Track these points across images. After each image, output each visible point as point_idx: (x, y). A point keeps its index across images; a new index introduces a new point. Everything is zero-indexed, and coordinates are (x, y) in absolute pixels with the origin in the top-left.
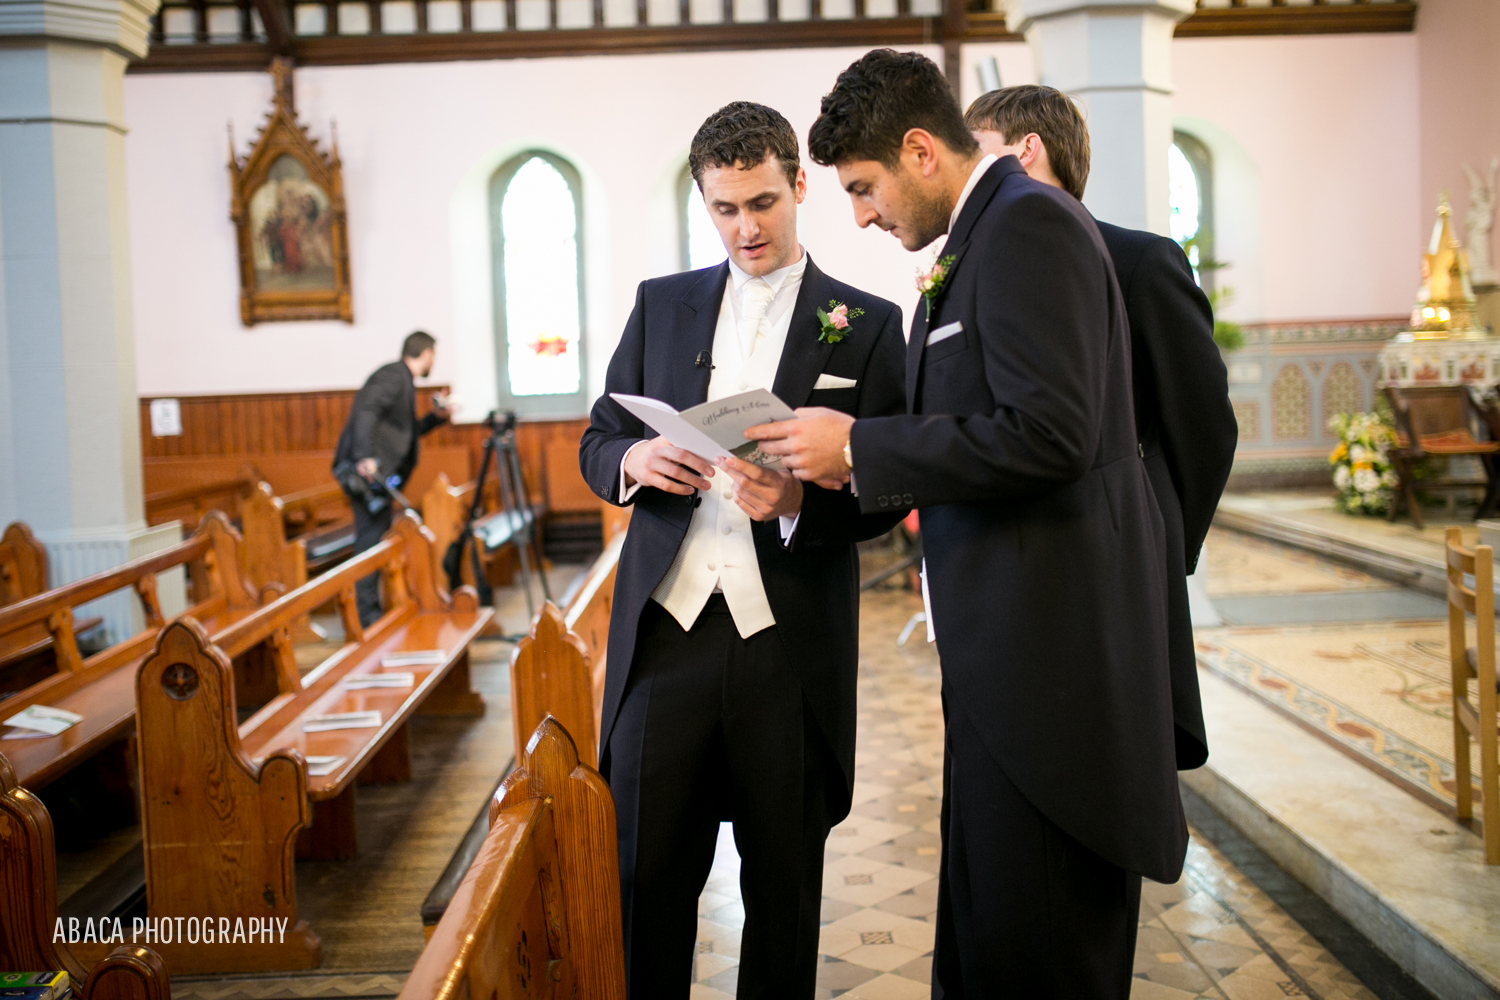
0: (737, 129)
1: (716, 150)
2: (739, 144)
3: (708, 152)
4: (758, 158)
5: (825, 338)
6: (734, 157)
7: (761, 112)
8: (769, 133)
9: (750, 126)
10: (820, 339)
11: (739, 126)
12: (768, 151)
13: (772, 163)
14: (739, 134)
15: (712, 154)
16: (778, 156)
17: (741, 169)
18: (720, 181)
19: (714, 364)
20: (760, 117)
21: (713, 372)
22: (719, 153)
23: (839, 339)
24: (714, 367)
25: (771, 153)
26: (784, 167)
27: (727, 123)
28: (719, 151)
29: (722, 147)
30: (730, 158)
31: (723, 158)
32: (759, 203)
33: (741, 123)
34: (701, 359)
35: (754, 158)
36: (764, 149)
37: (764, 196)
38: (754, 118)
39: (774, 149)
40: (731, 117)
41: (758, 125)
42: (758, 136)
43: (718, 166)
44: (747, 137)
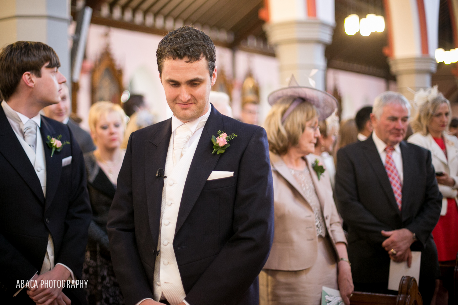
0: (187, 40)
1: (174, 50)
2: (188, 48)
3: (170, 50)
4: (197, 58)
5: (216, 152)
6: (185, 55)
7: (200, 34)
8: (204, 46)
9: (194, 40)
10: (213, 153)
11: (188, 39)
12: (202, 55)
13: (203, 62)
14: (188, 43)
15: (171, 51)
16: (207, 58)
17: (187, 62)
18: (174, 68)
19: (165, 175)
20: (199, 36)
21: (165, 180)
22: (176, 51)
23: (223, 151)
24: (166, 177)
25: (203, 56)
26: (209, 65)
27: (182, 36)
28: (176, 50)
29: (178, 49)
30: (182, 54)
31: (178, 55)
32: (194, 83)
33: (189, 37)
34: (159, 173)
35: (194, 57)
36: (200, 53)
37: (197, 80)
38: (197, 36)
39: (205, 54)
40: (184, 33)
41: (198, 40)
42: (198, 45)
43: (174, 59)
44: (192, 45)
